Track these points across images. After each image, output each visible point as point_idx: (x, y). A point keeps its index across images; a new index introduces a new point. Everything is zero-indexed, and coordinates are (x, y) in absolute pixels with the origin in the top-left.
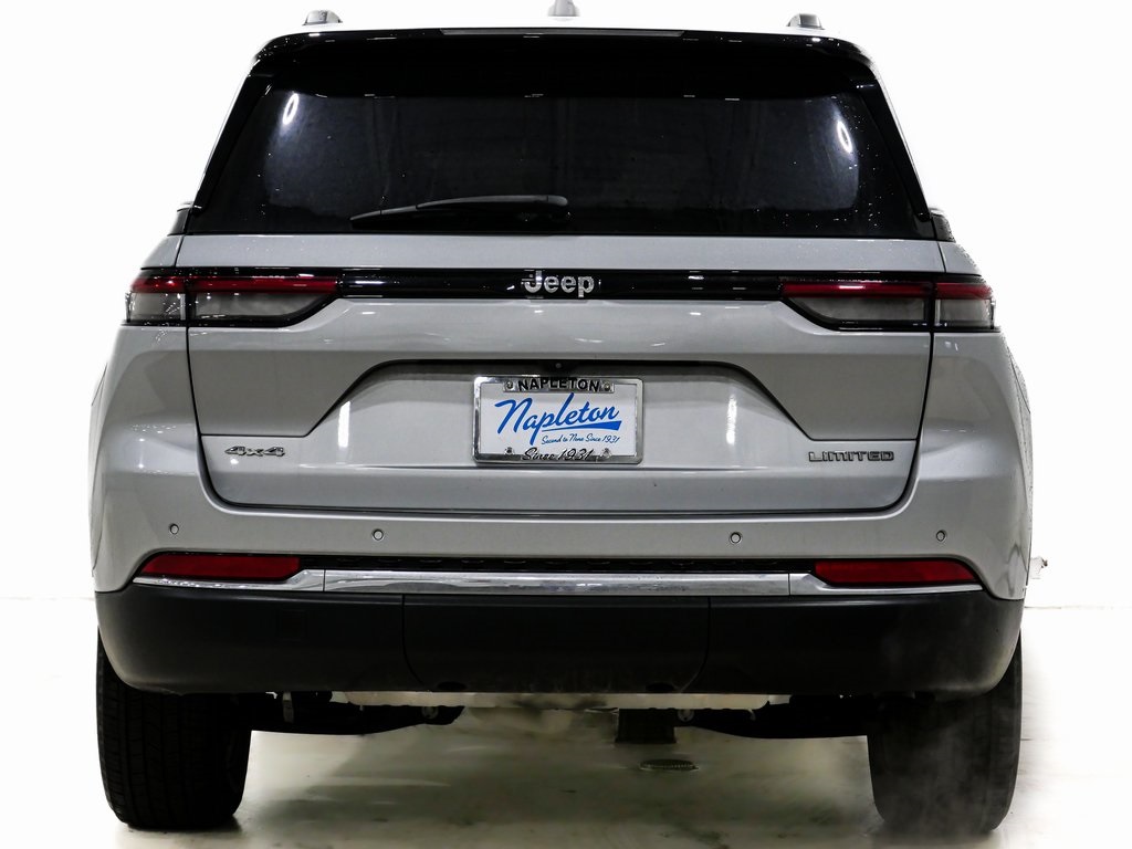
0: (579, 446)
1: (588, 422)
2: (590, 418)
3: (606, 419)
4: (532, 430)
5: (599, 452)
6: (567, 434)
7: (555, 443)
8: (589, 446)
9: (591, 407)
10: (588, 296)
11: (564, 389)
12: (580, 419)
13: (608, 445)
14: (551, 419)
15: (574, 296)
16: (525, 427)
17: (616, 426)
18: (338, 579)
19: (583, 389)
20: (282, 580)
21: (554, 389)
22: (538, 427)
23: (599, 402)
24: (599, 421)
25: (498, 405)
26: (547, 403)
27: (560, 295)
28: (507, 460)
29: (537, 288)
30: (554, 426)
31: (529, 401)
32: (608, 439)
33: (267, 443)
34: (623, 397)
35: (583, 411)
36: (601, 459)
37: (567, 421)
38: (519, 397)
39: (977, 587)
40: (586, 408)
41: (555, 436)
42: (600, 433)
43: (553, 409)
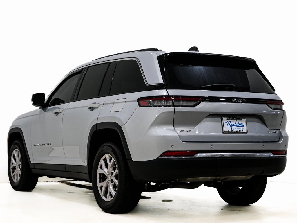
1: (239, 126)
2: (239, 125)
3: (242, 125)
4: (231, 127)
6: (237, 128)
7: (235, 129)
8: (240, 130)
11: (235, 119)
14: (234, 125)
15: (240, 102)
16: (230, 126)
17: (243, 126)
18: (204, 155)
19: (238, 120)
20: (193, 156)
21: (234, 120)
22: (232, 126)
23: (240, 122)
24: (241, 125)
25: (226, 122)
27: (238, 102)
28: (228, 132)
29: (234, 101)
30: (234, 126)
31: (230, 122)
32: (242, 129)
33: (188, 130)
34: (244, 121)
36: (242, 132)
37: (236, 125)
38: (229, 121)
41: (235, 128)
42: (241, 128)
43: (234, 123)
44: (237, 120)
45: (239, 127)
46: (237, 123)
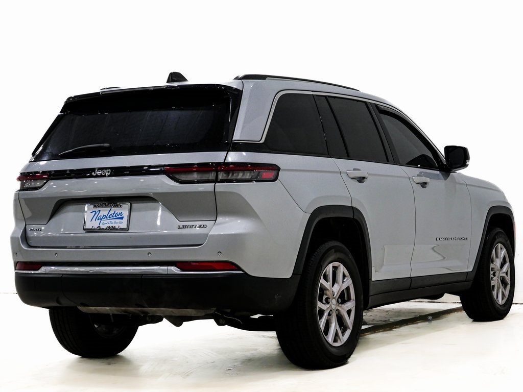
0: (111, 225)
1: (115, 217)
2: (115, 216)
3: (120, 216)
4: (100, 220)
5: (117, 227)
6: (109, 221)
7: (105, 224)
8: (115, 225)
9: (116, 213)
10: (109, 176)
11: (108, 207)
12: (113, 217)
13: (120, 225)
14: (105, 217)
15: (105, 176)
16: (98, 219)
17: (122, 218)
19: (113, 206)
20: (37, 270)
21: (106, 207)
23: (118, 210)
24: (118, 217)
25: (91, 213)
26: (104, 211)
27: (101, 176)
28: (92, 230)
29: (96, 174)
30: (106, 219)
31: (100, 211)
32: (120, 223)
34: (124, 209)
35: (114, 214)
36: (117, 229)
37: (109, 217)
38: (97, 210)
39: (241, 272)
40: (114, 213)
41: (106, 222)
42: (118, 221)
43: (106, 213)
44: (111, 207)
45: (113, 221)
46: (112, 212)
